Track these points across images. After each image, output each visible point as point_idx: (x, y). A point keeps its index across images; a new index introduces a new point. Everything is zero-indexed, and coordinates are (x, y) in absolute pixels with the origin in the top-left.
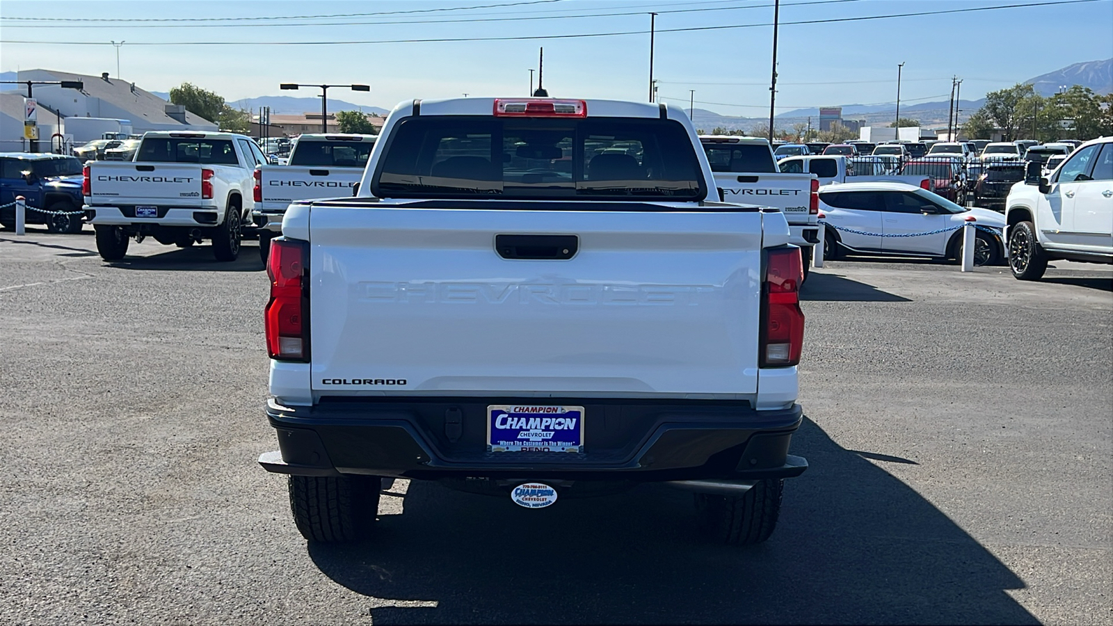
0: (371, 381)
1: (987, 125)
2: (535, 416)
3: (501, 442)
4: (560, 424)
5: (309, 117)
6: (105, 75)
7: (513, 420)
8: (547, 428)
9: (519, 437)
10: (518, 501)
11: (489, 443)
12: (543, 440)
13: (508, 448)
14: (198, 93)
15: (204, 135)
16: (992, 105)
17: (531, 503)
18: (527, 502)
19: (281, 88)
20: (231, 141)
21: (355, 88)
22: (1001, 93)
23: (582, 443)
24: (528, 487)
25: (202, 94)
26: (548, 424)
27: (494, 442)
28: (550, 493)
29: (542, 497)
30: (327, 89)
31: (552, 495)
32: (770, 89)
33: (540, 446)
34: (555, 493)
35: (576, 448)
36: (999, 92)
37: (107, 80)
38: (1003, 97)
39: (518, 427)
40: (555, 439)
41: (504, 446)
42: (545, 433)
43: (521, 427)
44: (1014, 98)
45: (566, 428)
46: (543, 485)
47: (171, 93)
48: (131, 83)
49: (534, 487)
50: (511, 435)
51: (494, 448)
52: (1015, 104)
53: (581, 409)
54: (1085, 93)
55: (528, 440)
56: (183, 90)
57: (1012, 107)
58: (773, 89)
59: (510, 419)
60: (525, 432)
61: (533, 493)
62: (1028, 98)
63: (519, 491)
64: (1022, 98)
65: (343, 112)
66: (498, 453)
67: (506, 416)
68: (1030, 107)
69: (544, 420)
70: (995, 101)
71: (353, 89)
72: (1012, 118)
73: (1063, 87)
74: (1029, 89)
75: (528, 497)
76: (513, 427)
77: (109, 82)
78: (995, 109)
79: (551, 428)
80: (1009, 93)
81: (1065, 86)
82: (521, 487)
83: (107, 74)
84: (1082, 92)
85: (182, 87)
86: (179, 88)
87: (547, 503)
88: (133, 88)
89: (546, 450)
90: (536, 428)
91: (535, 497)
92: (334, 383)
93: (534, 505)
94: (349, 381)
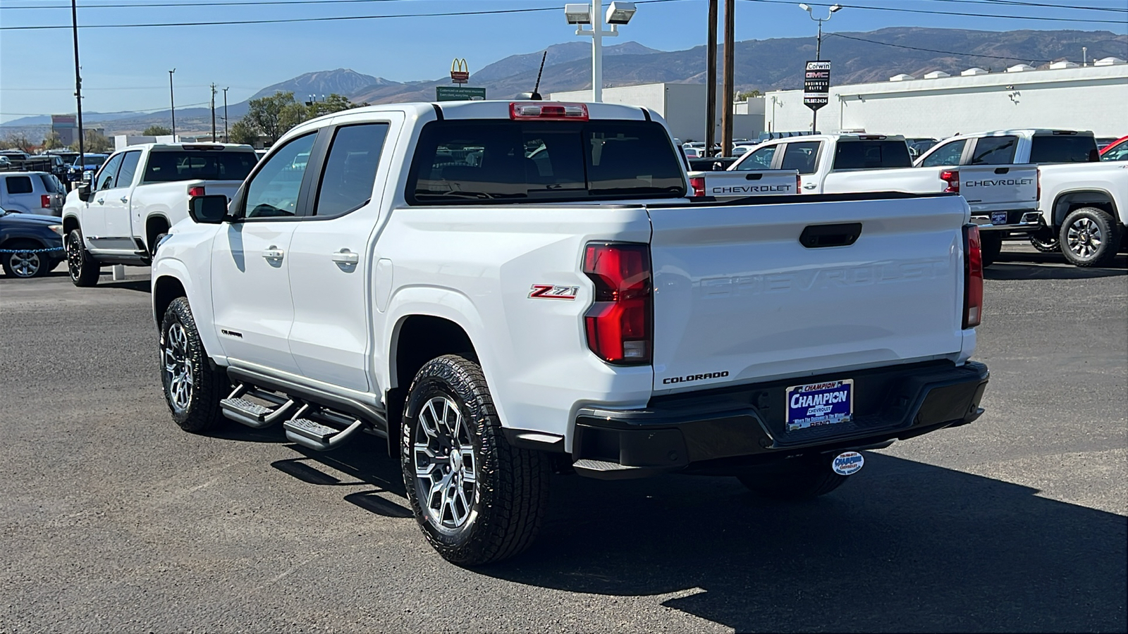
0: (702, 376)
1: (251, 133)
2: (818, 393)
3: (797, 421)
4: (836, 397)
7: (803, 399)
8: (827, 403)
9: (808, 414)
10: (837, 470)
11: (787, 421)
12: (825, 414)
13: (801, 426)
16: (256, 113)
17: (846, 470)
18: (842, 470)
22: (263, 102)
23: (852, 412)
24: (844, 456)
26: (827, 399)
27: (791, 421)
28: (858, 460)
29: (854, 464)
31: (860, 460)
32: (75, 94)
33: (822, 420)
34: (862, 458)
35: (848, 417)
36: (261, 100)
38: (265, 105)
39: (807, 405)
40: (833, 412)
41: (799, 424)
42: (826, 407)
43: (809, 404)
44: (276, 106)
45: (840, 401)
46: (853, 453)
49: (848, 455)
50: (801, 413)
51: (791, 426)
52: (279, 112)
53: (850, 381)
54: (342, 101)
55: (814, 416)
57: (275, 116)
58: (78, 94)
59: (801, 398)
60: (812, 409)
61: (848, 461)
62: (290, 106)
63: (838, 461)
64: (284, 106)
66: (795, 431)
67: (798, 395)
68: (293, 115)
69: (825, 395)
70: (258, 109)
72: (277, 126)
73: (312, 95)
74: (290, 98)
75: (844, 465)
76: (804, 406)
78: (259, 117)
79: (830, 402)
80: (271, 101)
81: (314, 95)
82: (839, 457)
84: (339, 101)
87: (857, 468)
89: (828, 423)
90: (819, 404)
91: (849, 464)
92: (672, 381)
93: (848, 472)
94: (684, 379)
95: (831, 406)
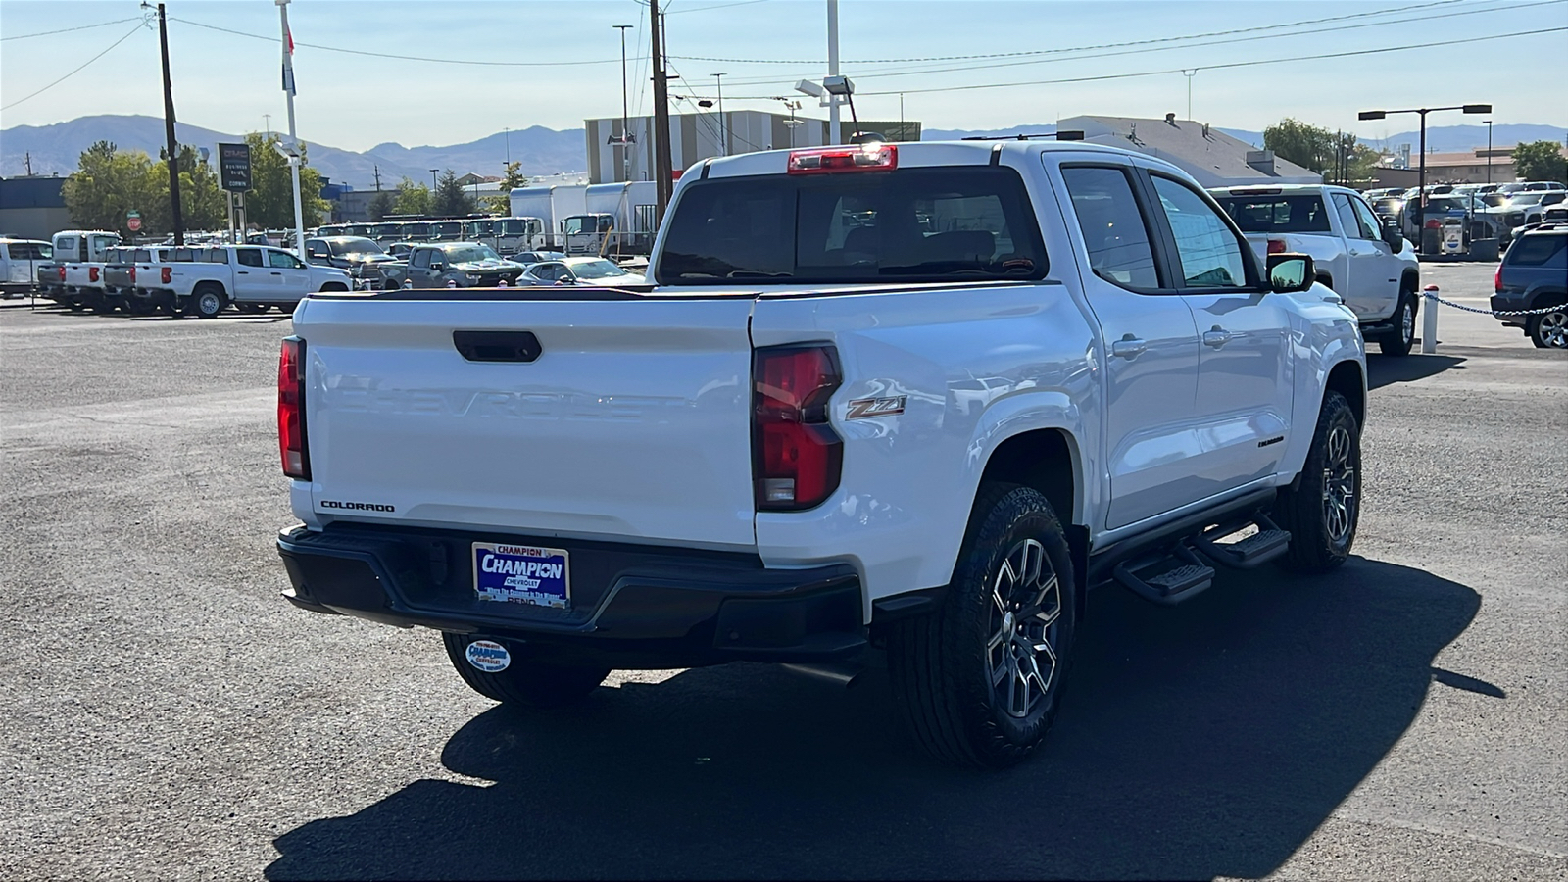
0: (363, 505)
2: (521, 559)
3: (489, 589)
4: (545, 570)
5: (1479, 154)
6: (1170, 116)
7: (499, 562)
8: (533, 576)
9: (506, 584)
10: (472, 661)
11: (476, 587)
12: (529, 590)
13: (494, 597)
14: (1303, 131)
15: (1280, 190)
17: (486, 665)
18: (481, 663)
19: (1360, 119)
20: (1320, 196)
21: (1467, 109)
23: (568, 596)
24: (481, 644)
25: (1309, 132)
26: (534, 570)
27: (481, 588)
28: (502, 655)
29: (496, 659)
30: (1426, 115)
31: (505, 657)
33: (526, 596)
34: (508, 655)
35: (563, 602)
37: (1172, 123)
39: (504, 572)
40: (541, 589)
41: (491, 593)
42: (531, 580)
43: (507, 571)
45: (551, 577)
46: (496, 644)
47: (1266, 134)
48: (1204, 124)
49: (488, 646)
50: (497, 580)
51: (481, 594)
53: (564, 553)
55: (514, 588)
56: (1282, 128)
59: (496, 561)
60: (512, 579)
61: (487, 653)
63: (473, 650)
65: (1521, 144)
66: (485, 601)
67: (492, 556)
69: (530, 564)
71: (1465, 112)
75: (482, 657)
76: (500, 571)
77: (1175, 126)
79: (537, 575)
82: (474, 644)
83: (1173, 115)
85: (1281, 125)
86: (1277, 126)
87: (499, 668)
88: (1206, 131)
89: (532, 603)
90: (522, 574)
91: (488, 658)
92: (331, 506)
93: (488, 668)
94: (344, 505)
95: (539, 581)
